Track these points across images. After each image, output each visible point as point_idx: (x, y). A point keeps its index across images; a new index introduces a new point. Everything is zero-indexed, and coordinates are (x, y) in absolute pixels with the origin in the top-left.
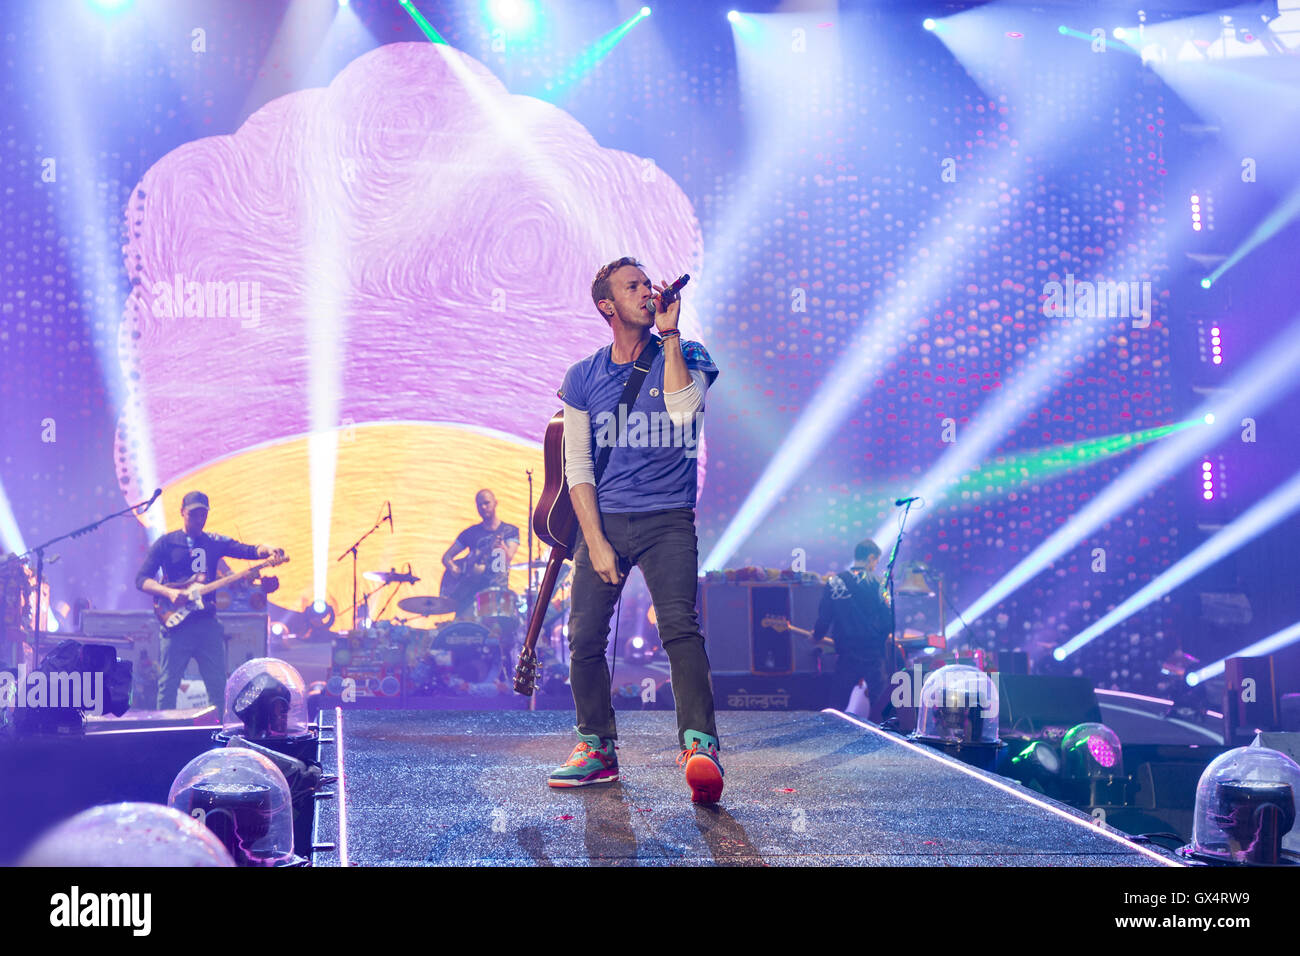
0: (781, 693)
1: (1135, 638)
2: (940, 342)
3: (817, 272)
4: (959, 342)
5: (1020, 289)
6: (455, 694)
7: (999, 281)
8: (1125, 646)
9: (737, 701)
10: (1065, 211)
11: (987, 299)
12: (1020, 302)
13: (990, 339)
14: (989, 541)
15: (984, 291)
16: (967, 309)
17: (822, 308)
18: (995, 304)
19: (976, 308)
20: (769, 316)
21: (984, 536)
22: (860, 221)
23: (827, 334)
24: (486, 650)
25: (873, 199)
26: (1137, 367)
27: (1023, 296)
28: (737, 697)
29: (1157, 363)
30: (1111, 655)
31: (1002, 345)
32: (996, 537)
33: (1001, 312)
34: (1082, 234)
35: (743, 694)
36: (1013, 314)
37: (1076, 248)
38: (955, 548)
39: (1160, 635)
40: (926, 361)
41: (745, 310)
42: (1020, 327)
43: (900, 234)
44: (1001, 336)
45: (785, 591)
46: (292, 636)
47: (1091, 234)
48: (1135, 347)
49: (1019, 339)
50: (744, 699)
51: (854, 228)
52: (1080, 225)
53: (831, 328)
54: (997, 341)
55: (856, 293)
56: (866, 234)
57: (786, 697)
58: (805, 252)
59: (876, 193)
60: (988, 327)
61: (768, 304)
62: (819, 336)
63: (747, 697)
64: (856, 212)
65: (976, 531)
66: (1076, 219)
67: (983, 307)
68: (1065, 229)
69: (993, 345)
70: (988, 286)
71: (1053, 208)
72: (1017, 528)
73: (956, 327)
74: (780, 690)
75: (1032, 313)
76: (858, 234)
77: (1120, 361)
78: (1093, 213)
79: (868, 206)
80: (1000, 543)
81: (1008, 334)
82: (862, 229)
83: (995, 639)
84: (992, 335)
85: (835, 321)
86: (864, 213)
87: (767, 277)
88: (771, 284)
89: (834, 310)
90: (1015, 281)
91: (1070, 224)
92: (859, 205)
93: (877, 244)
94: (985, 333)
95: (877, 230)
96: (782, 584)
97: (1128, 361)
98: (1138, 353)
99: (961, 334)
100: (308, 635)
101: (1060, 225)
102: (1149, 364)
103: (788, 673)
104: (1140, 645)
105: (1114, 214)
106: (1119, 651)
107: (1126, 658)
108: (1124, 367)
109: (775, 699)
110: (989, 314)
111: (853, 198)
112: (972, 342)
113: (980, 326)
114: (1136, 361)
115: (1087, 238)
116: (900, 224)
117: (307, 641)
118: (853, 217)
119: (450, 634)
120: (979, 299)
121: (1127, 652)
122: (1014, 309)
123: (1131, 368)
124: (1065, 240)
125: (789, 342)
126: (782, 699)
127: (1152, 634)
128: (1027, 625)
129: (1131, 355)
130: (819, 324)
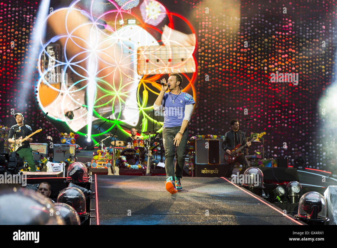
0: (216, 170)
2: (270, 66)
3: (235, 45)
4: (275, 66)
5: (294, 51)
6: (127, 168)
7: (288, 49)
9: (204, 172)
10: (308, 28)
11: (284, 54)
12: (294, 55)
13: (285, 66)
14: (283, 125)
15: (283, 52)
16: (278, 57)
17: (236, 56)
18: (286, 56)
19: (281, 57)
20: (220, 58)
21: (281, 123)
22: (248, 31)
23: (237, 64)
24: (135, 156)
25: (252, 24)
27: (295, 53)
28: (204, 170)
31: (288, 68)
32: (285, 123)
33: (288, 58)
34: (312, 35)
35: (206, 170)
36: (291, 58)
37: (311, 40)
38: (273, 127)
39: (332, 153)
40: (266, 72)
41: (213, 56)
42: (294, 62)
43: (259, 34)
44: (288, 65)
45: (218, 141)
46: (81, 148)
47: (315, 35)
49: (293, 66)
50: (206, 171)
51: (246, 32)
52: (312, 33)
53: (238, 62)
54: (287, 66)
55: (246, 52)
56: (249, 34)
57: (218, 171)
58: (231, 39)
59: (253, 22)
60: (284, 62)
61: (220, 54)
62: (235, 64)
63: (207, 171)
64: (247, 28)
65: (279, 122)
66: (311, 31)
67: (283, 56)
68: (308, 34)
69: (286, 68)
70: (285, 50)
71: (304, 28)
72: (291, 121)
73: (275, 62)
74: (216, 169)
75: (297, 58)
76: (247, 34)
77: (322, 73)
78: (316, 29)
79: (250, 26)
80: (286, 125)
81: (290, 64)
82: (248, 33)
83: (283, 153)
84: (286, 64)
85: (240, 60)
86: (249, 28)
87: (220, 46)
88: (221, 49)
89: (240, 56)
90: (293, 49)
91: (309, 32)
92: (248, 26)
93: (252, 37)
94: (283, 64)
95: (252, 33)
96: (217, 140)
97: (325, 73)
99: (276, 64)
100: (85, 148)
101: (306, 32)
103: (218, 164)
105: (322, 30)
107: (321, 159)
108: (324, 75)
109: (214, 171)
110: (285, 58)
111: (246, 23)
112: (280, 66)
113: (282, 62)
115: (314, 36)
116: (259, 31)
117: (85, 150)
118: (246, 29)
119: (125, 152)
120: (282, 54)
122: (292, 57)
123: (326, 75)
124: (307, 37)
125: (226, 65)
126: (217, 171)
128: (293, 149)
129: (326, 71)
130: (235, 60)
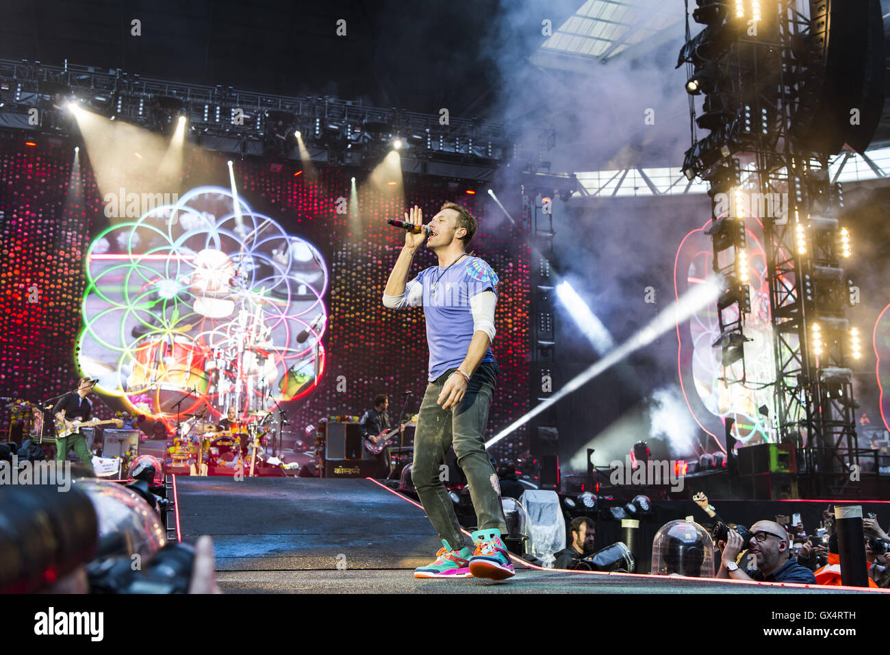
1: (511, 445)
6: (220, 467)
8: (506, 448)
9: (338, 471)
26: (516, 332)
28: (338, 469)
29: (524, 331)
30: (501, 452)
35: (341, 468)
39: (521, 444)
46: (146, 437)
48: (515, 323)
50: (341, 470)
63: (343, 469)
74: (356, 467)
77: (509, 329)
97: (512, 329)
98: (517, 326)
102: (521, 330)
103: (360, 460)
104: (513, 448)
105: (509, 268)
106: (504, 451)
107: (506, 453)
108: (511, 331)
109: (353, 469)
114: (516, 329)
121: (507, 451)
123: (513, 332)
126: (357, 470)
127: (518, 443)
129: (514, 326)
